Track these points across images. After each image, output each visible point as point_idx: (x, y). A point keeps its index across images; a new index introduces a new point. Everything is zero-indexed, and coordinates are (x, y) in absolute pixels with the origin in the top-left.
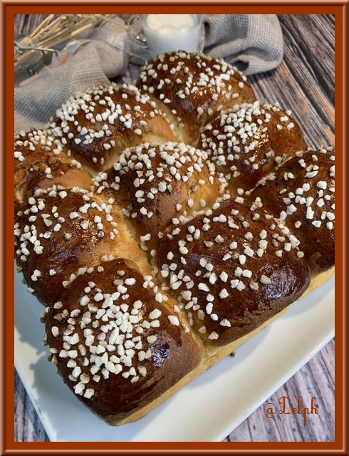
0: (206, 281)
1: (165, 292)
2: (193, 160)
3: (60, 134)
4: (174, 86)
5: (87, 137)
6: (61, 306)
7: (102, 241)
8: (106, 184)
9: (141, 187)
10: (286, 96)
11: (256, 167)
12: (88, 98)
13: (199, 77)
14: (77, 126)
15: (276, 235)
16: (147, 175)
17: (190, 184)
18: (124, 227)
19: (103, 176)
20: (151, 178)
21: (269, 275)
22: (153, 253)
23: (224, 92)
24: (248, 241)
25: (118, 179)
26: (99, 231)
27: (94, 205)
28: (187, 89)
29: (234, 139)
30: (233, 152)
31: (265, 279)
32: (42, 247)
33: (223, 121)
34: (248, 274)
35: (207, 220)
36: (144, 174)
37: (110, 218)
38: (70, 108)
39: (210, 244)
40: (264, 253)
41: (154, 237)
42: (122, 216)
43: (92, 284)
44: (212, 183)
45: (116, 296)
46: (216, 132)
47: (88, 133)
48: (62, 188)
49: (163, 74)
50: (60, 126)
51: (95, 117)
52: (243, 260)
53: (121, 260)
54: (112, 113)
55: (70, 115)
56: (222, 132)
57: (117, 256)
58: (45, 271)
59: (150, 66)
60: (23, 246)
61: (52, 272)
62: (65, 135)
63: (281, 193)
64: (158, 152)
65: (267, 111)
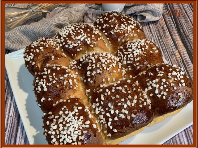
0: (110, 112)
1: (93, 114)
2: (112, 61)
3: (60, 42)
4: (110, 28)
5: (71, 45)
6: (51, 113)
7: (71, 90)
8: (76, 66)
9: (89, 70)
10: (161, 33)
11: (138, 67)
12: (73, 28)
13: (121, 25)
14: (67, 40)
15: (141, 98)
17: (110, 71)
18: (80, 85)
19: (75, 62)
20: (94, 67)
21: (135, 114)
22: (90, 97)
23: (130, 33)
24: (129, 99)
25: (81, 65)
26: (70, 85)
27: (70, 74)
28: (115, 30)
29: (131, 54)
30: (130, 60)
31: (133, 115)
32: (47, 89)
33: (128, 46)
34: (127, 112)
35: (114, 88)
36: (92, 65)
37: (75, 81)
38: (65, 32)
39: (113, 98)
40: (134, 105)
41: (92, 91)
42: (80, 80)
43: (65, 107)
44: (119, 72)
45: (73, 113)
46: (124, 50)
47: (71, 44)
48: (58, 66)
49: (106, 22)
50: (60, 38)
51: (75, 37)
52: (125, 106)
53: (77, 98)
54: (82, 37)
55: (65, 35)
56: (127, 51)
57: (75, 97)
58: (47, 98)
59: (101, 17)
60: (39, 87)
61: (49, 99)
62: (62, 43)
63: (147, 80)
64: (98, 56)
65: (147, 44)
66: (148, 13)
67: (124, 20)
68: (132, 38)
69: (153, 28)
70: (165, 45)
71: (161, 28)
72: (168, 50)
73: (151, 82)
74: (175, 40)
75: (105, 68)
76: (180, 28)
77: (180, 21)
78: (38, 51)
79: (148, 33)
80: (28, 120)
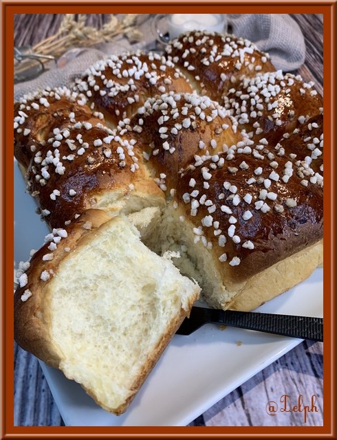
0: (229, 204)
3: (85, 88)
4: (198, 55)
7: (123, 171)
8: (128, 127)
11: (279, 122)
13: (224, 48)
14: (104, 80)
15: (301, 169)
16: (172, 112)
17: (214, 124)
19: (127, 121)
20: (176, 115)
22: (172, 191)
23: (247, 63)
25: (141, 121)
26: (121, 161)
27: (117, 138)
28: (211, 57)
29: (257, 97)
30: (256, 110)
31: (290, 202)
32: (64, 168)
33: (246, 85)
34: (273, 196)
36: (169, 112)
37: (131, 153)
38: (98, 66)
39: (234, 170)
40: (289, 180)
42: (142, 158)
44: (235, 133)
46: (240, 93)
47: (114, 86)
49: (187, 45)
50: (87, 81)
51: (121, 73)
52: (268, 183)
54: (138, 71)
55: (97, 71)
56: (246, 92)
60: (44, 170)
61: (72, 192)
63: (305, 141)
73: (316, 141)
75: (202, 116)
78: (36, 107)
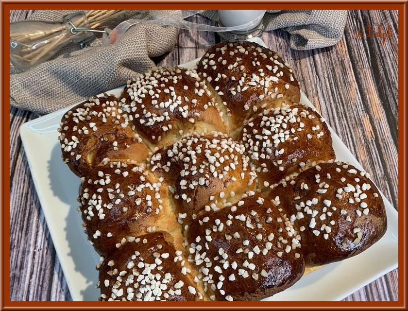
0: (221, 265)
2: (230, 158)
4: (228, 82)
6: (113, 264)
8: (159, 165)
9: (185, 178)
10: (337, 76)
11: (281, 169)
12: (155, 83)
14: (144, 109)
15: (281, 238)
16: (191, 169)
18: (168, 202)
19: (159, 157)
21: (267, 271)
22: (186, 227)
23: (270, 93)
24: (258, 241)
25: (169, 164)
27: (148, 185)
28: (239, 87)
29: (268, 141)
30: (266, 153)
31: (264, 273)
32: (104, 215)
33: (262, 123)
34: (252, 267)
35: (231, 217)
36: (190, 167)
38: (139, 91)
39: (229, 238)
41: (189, 216)
42: (168, 191)
43: (138, 253)
45: (153, 266)
46: (255, 131)
47: (151, 117)
48: (125, 166)
49: (222, 69)
50: (129, 104)
51: (158, 104)
52: (251, 255)
53: (161, 233)
54: (173, 102)
55: (139, 97)
56: (260, 133)
58: (104, 233)
59: (212, 56)
60: (90, 208)
61: (109, 235)
62: (133, 114)
63: (295, 199)
64: (203, 149)
65: (303, 119)
66: (314, 30)
67: (258, 63)
68: (273, 102)
69: (323, 62)
70: (344, 102)
71: (338, 63)
72: (348, 115)
73: (302, 204)
74: (366, 91)
75: (215, 174)
76: (379, 63)
77: (381, 47)
78: (86, 132)
79: (311, 73)
80: (70, 259)
